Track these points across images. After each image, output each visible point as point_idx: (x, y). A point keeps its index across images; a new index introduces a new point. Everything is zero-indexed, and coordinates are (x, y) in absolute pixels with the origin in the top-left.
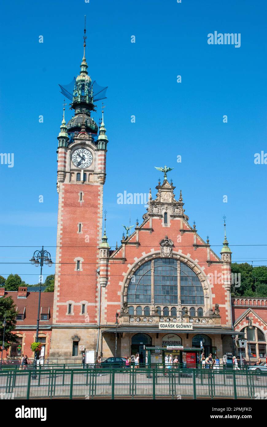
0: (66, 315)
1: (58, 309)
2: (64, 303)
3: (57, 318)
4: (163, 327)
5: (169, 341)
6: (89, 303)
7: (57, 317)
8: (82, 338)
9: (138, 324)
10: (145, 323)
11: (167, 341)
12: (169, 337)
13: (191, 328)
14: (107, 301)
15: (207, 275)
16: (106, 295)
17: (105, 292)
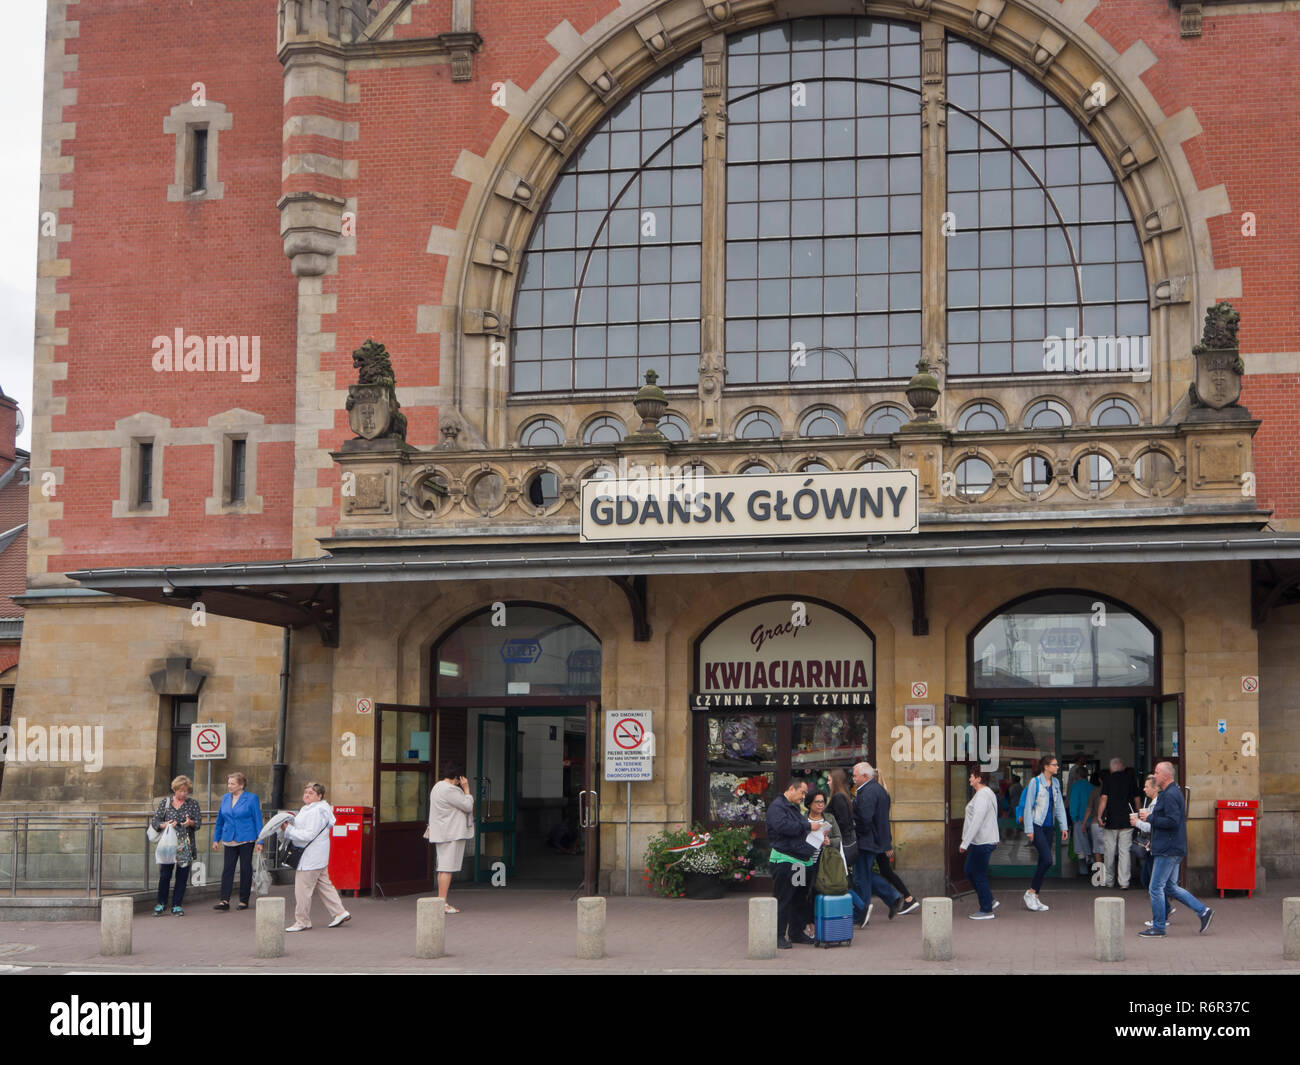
0: (116, 514)
1: (62, 481)
2: (99, 434)
3: (56, 541)
4: (621, 522)
5: (760, 665)
6: (274, 427)
7: (55, 529)
8: (221, 670)
9: (475, 524)
10: (540, 518)
11: (740, 665)
12: (764, 629)
13: (896, 514)
14: (334, 382)
15: (1169, 115)
16: (325, 336)
17: (319, 317)
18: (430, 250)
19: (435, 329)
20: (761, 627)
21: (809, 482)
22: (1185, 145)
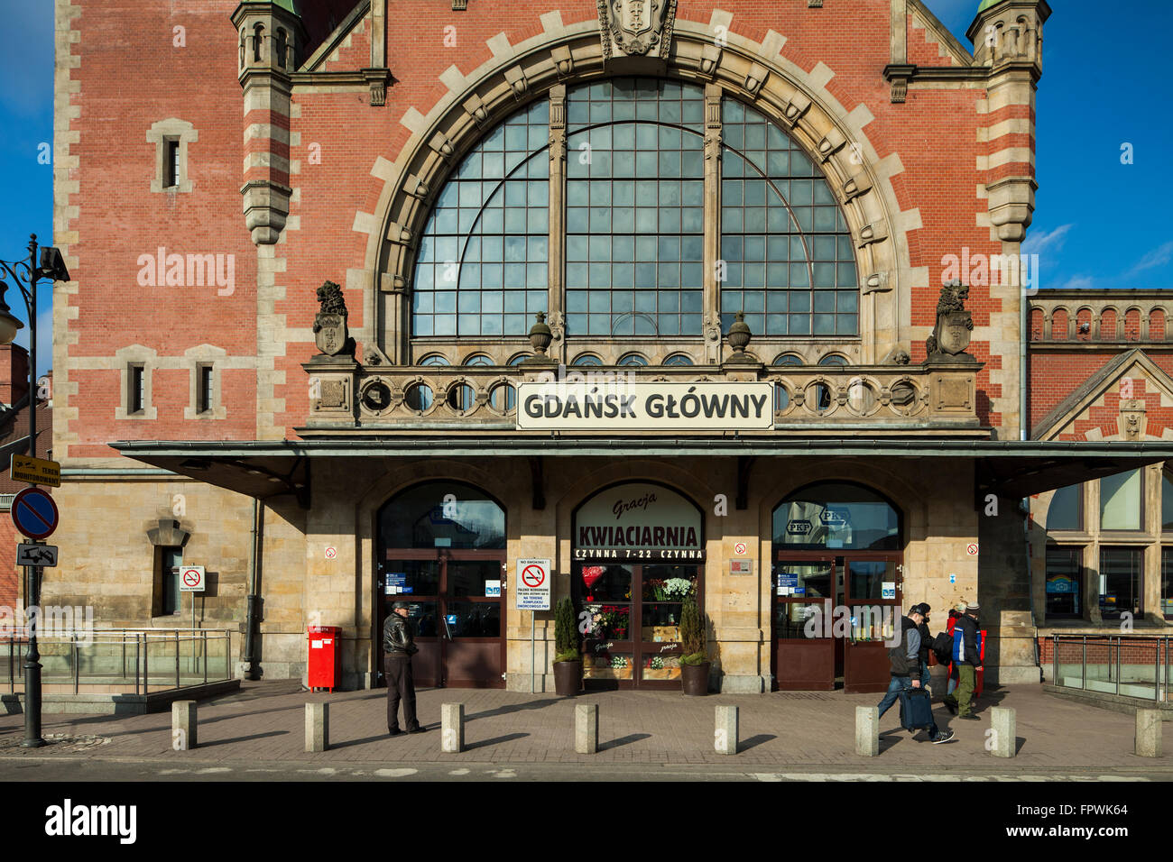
0: (117, 417)
1: (75, 392)
2: (104, 359)
3: (74, 435)
4: (549, 415)
5: (620, 529)
6: (233, 358)
7: (73, 426)
8: (199, 529)
9: (412, 421)
10: (460, 417)
11: (605, 528)
12: (623, 504)
13: (758, 415)
14: (285, 322)
15: (881, 157)
16: (278, 288)
17: (273, 275)
18: (355, 228)
19: (359, 287)
20: (620, 502)
21: (693, 389)
22: (892, 179)
